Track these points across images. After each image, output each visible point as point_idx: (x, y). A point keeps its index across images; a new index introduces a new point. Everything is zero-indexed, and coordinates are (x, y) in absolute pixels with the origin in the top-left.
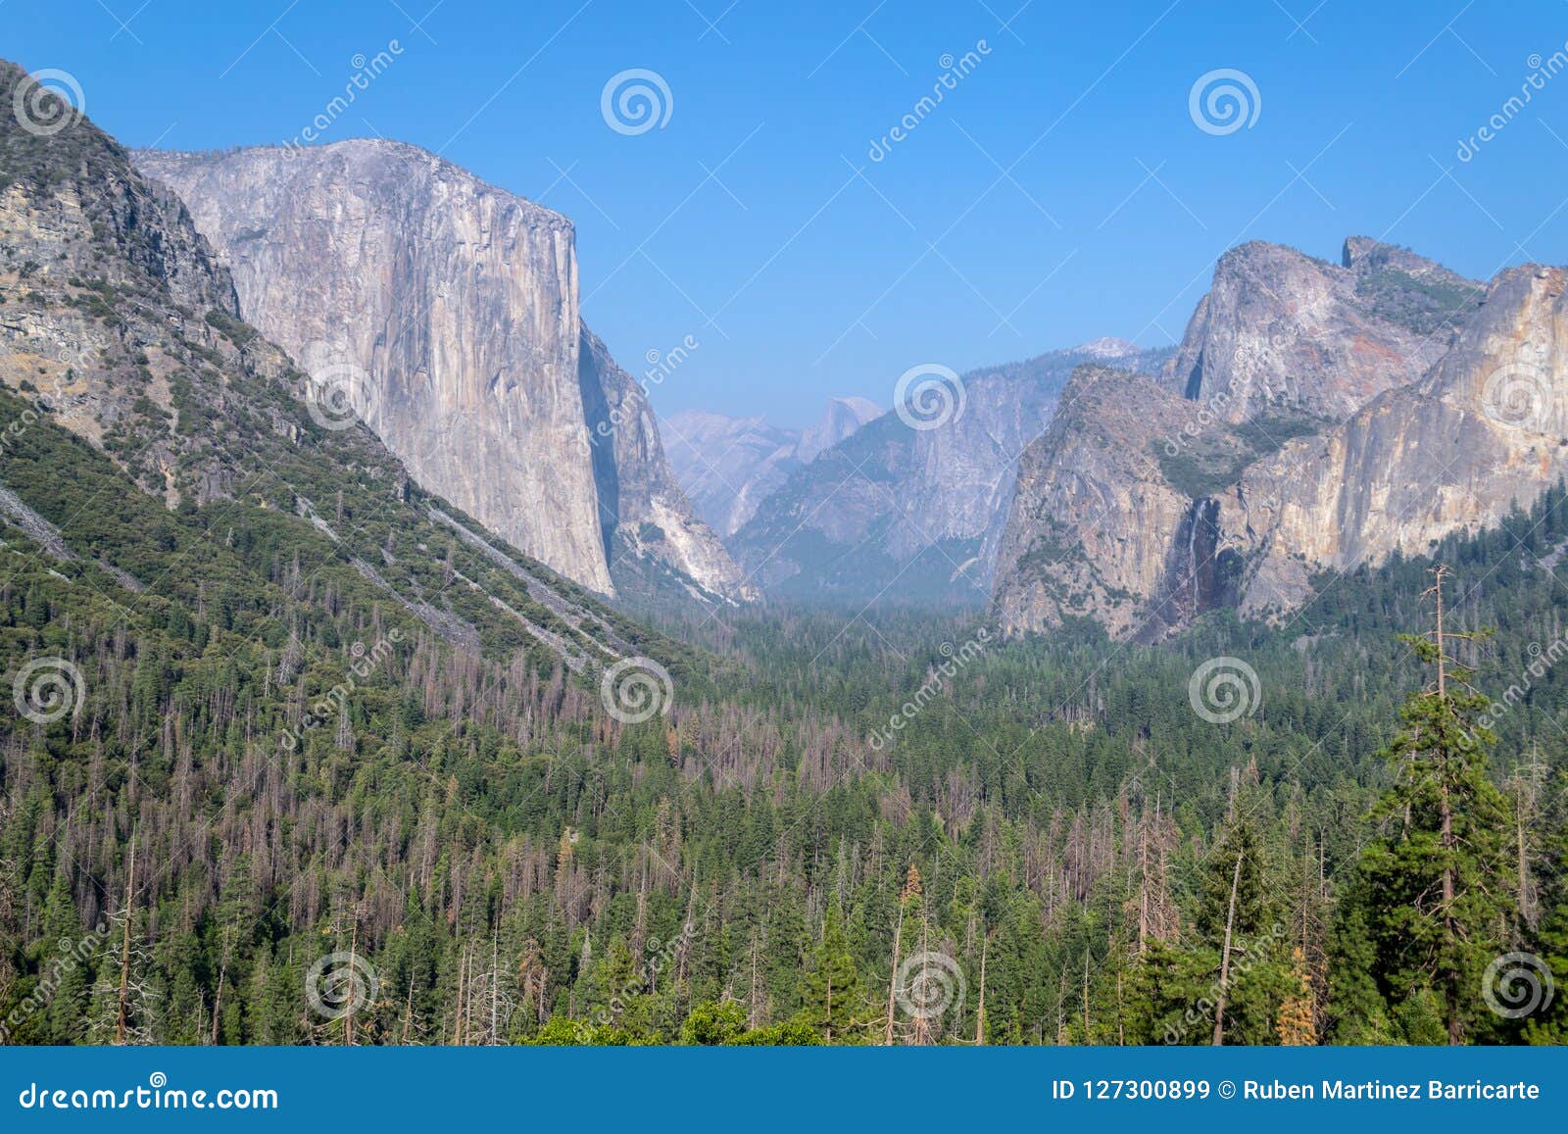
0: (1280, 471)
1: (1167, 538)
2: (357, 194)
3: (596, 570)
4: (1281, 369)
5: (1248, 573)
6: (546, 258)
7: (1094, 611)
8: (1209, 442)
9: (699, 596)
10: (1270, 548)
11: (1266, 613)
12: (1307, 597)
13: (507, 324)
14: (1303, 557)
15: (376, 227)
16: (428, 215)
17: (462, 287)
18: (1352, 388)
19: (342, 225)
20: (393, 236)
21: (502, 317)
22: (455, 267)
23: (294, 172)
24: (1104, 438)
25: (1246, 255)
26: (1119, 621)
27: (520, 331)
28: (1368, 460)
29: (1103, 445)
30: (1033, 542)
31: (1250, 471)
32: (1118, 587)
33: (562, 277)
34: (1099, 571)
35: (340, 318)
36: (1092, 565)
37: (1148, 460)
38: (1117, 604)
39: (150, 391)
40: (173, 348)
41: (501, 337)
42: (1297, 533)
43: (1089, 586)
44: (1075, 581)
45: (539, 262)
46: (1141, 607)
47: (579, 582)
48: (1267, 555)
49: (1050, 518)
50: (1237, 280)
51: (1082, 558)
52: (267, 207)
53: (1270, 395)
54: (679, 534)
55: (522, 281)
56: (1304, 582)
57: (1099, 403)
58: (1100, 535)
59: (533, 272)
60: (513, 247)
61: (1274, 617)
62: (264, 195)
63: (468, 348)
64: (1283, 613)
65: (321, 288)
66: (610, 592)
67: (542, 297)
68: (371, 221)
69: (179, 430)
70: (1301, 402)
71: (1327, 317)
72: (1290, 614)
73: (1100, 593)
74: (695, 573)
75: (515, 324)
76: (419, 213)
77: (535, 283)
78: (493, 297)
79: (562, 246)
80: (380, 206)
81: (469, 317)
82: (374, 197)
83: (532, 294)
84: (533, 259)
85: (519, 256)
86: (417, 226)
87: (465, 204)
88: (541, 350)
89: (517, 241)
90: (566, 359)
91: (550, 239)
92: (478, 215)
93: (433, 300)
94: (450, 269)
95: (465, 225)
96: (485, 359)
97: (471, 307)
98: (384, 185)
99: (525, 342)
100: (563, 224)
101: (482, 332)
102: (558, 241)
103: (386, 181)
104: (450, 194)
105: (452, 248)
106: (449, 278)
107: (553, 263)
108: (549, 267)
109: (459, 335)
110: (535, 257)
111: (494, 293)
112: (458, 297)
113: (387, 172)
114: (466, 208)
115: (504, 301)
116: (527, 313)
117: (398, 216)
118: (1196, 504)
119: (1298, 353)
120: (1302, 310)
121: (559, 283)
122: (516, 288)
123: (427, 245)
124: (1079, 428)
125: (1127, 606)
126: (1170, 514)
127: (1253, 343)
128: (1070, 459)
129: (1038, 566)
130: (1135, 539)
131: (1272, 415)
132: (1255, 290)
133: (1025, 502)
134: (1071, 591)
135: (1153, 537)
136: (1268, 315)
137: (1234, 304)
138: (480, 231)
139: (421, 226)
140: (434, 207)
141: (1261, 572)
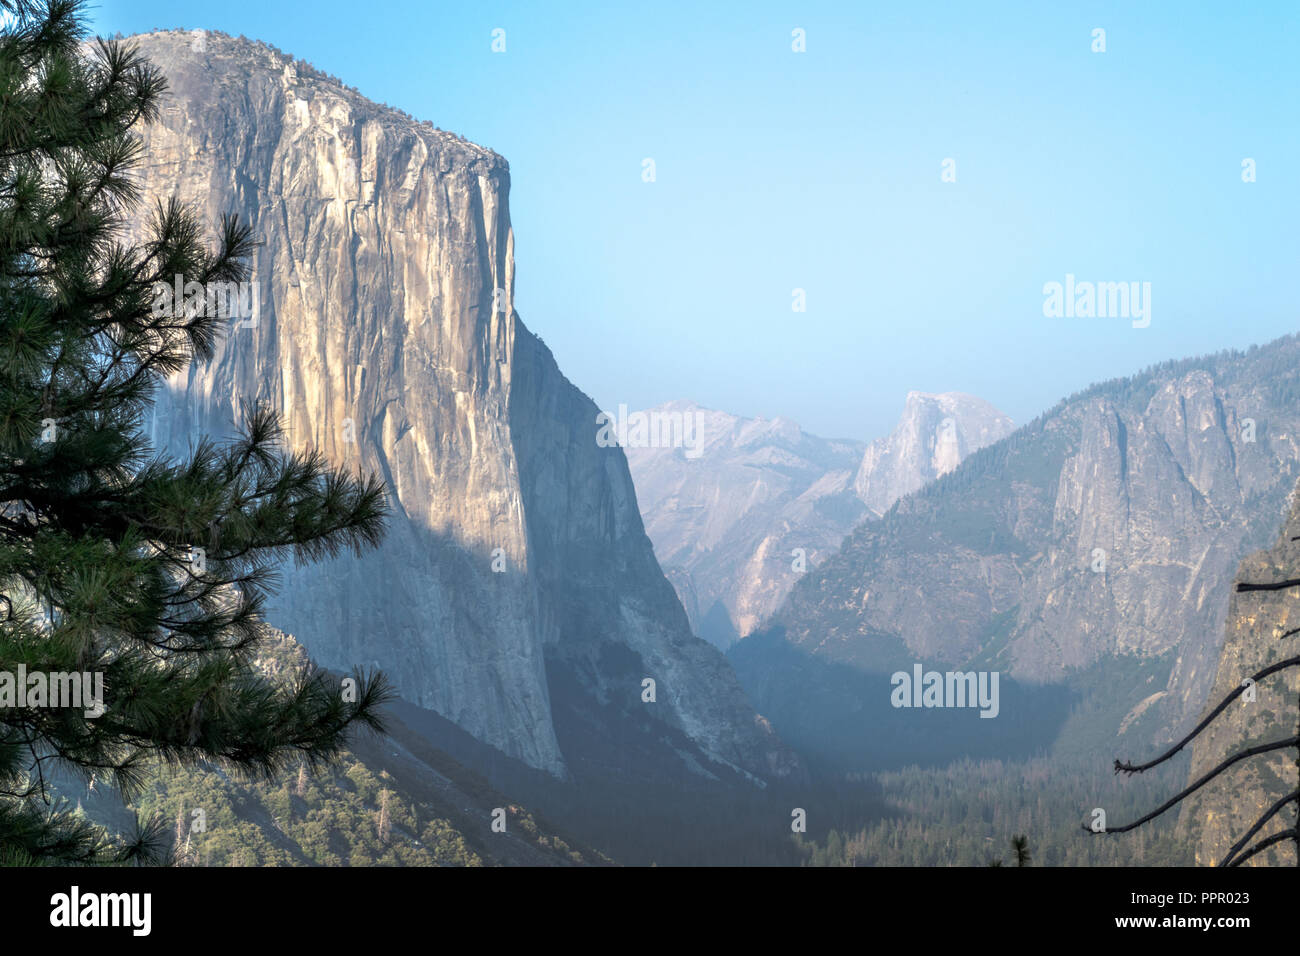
3: (536, 732)
6: (462, 219)
9: (699, 769)
13: (400, 328)
15: (197, 179)
16: (277, 155)
17: (329, 272)
20: (222, 191)
21: (392, 318)
22: (319, 238)
27: (420, 339)
30: (1252, 722)
33: (494, 269)
41: (388, 352)
45: (453, 226)
47: (508, 753)
54: (665, 662)
55: (424, 258)
59: (441, 245)
60: (410, 205)
63: (336, 369)
66: (557, 769)
68: (189, 170)
74: (693, 727)
75: (411, 329)
76: (264, 154)
77: (444, 261)
78: (378, 285)
79: (489, 203)
80: (205, 143)
81: (338, 319)
82: (194, 130)
83: (440, 280)
84: (442, 224)
85: (420, 220)
86: (261, 174)
87: (337, 136)
88: (452, 370)
89: (418, 196)
90: (492, 384)
91: (470, 190)
92: (358, 154)
93: (282, 292)
94: (311, 242)
95: (336, 172)
96: (363, 387)
97: (344, 302)
98: (211, 109)
99: (428, 358)
100: (491, 166)
101: (358, 343)
102: (483, 193)
103: (212, 104)
104: (313, 121)
105: (315, 208)
106: (308, 257)
107: (474, 231)
108: (468, 234)
109: (322, 349)
110: (446, 221)
111: (380, 278)
112: (323, 287)
113: (217, 88)
114: (338, 143)
115: (395, 292)
116: (430, 311)
117: (232, 159)
121: (483, 260)
122: (415, 270)
123: (276, 204)
129: (1260, 763)
133: (1242, 656)
138: (359, 182)
139: (267, 174)
140: (287, 143)
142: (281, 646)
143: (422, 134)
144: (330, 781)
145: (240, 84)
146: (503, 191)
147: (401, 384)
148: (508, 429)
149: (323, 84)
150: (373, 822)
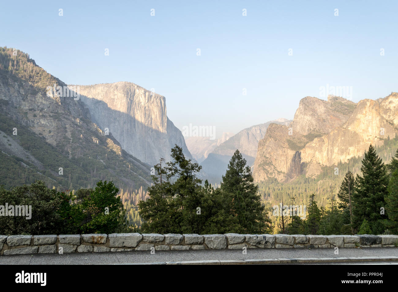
0: (314, 145)
1: (290, 160)
2: (120, 93)
4: (314, 123)
5: (308, 167)
6: (159, 105)
7: (275, 176)
8: (299, 139)
10: (312, 161)
11: (312, 176)
12: (321, 172)
13: (152, 119)
14: (320, 163)
15: (124, 100)
16: (135, 97)
17: (142, 112)
18: (330, 127)
19: (117, 99)
20: (127, 101)
21: (150, 117)
22: (140, 107)
23: (107, 89)
24: (276, 139)
25: (306, 99)
26: (280, 178)
27: (154, 120)
28: (333, 142)
29: (276, 141)
30: (261, 161)
31: (307, 145)
32: (280, 171)
34: (276, 167)
35: (116, 118)
36: (274, 166)
37: (285, 143)
38: (280, 174)
39: (67, 134)
40: (72, 125)
42: (318, 158)
43: (274, 171)
44: (271, 170)
45: (158, 105)
46: (285, 175)
48: (312, 163)
49: (265, 156)
50: (304, 105)
51: (272, 165)
52: (101, 96)
53: (312, 129)
56: (320, 169)
57: (275, 131)
58: (276, 160)
59: (157, 108)
60: (152, 103)
61: (314, 176)
62: (101, 94)
63: (143, 124)
65: (112, 112)
67: (159, 113)
69: (72, 142)
70: (319, 130)
71: (324, 112)
72: (317, 176)
73: (276, 172)
76: (133, 96)
77: (157, 110)
80: (125, 95)
81: (143, 118)
82: (123, 93)
83: (156, 112)
85: (154, 105)
87: (142, 94)
88: (159, 124)
89: (153, 102)
90: (164, 126)
91: (160, 101)
92: (145, 96)
93: (136, 114)
94: (139, 108)
95: (142, 99)
96: (147, 126)
97: (144, 115)
99: (155, 122)
100: (163, 98)
101: (146, 121)
102: (162, 101)
103: (126, 90)
104: (139, 92)
105: (140, 103)
106: (139, 110)
108: (160, 107)
109: (141, 121)
111: (149, 112)
113: (126, 88)
115: (151, 114)
116: (155, 116)
117: (128, 97)
118: (296, 153)
119: (318, 120)
120: (318, 110)
121: (162, 110)
122: (153, 111)
123: (135, 103)
124: (271, 137)
125: (282, 175)
126: (290, 155)
127: (308, 118)
128: (269, 143)
129: (263, 166)
130: (283, 160)
131: (312, 133)
132: (308, 107)
133: (260, 153)
134: (270, 172)
135: (287, 160)
136: (311, 112)
137: (303, 110)
138: (145, 100)
139: (133, 99)
140: (136, 95)
141: (311, 167)
143: (154, 94)
145: (129, 88)
146: (165, 101)
147: (152, 126)
149: (140, 88)
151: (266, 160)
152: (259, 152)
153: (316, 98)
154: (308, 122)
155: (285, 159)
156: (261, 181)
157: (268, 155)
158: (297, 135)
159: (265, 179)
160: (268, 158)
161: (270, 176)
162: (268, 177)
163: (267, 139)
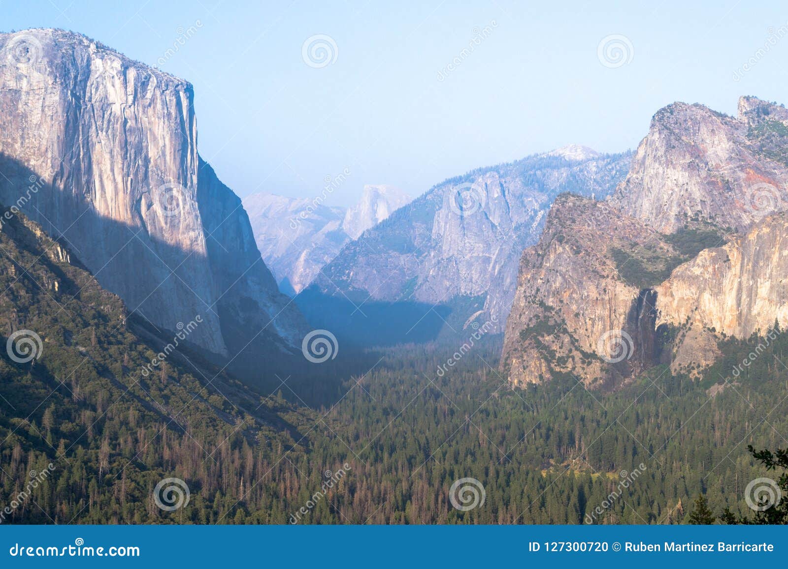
0: (697, 271)
1: (623, 316)
2: (39, 70)
3: (215, 337)
4: (697, 193)
5: (677, 341)
6: (173, 111)
7: (574, 368)
8: (650, 248)
10: (692, 324)
11: (690, 369)
12: (716, 357)
13: (147, 160)
14: (714, 330)
15: (53, 95)
16: (89, 84)
17: (114, 136)
19: (28, 93)
20: (64, 100)
21: (143, 155)
22: (109, 121)
24: (577, 247)
25: (672, 113)
26: (590, 375)
27: (156, 165)
28: (756, 264)
29: (577, 252)
30: (530, 320)
31: (678, 270)
32: (590, 351)
33: (188, 133)
34: (577, 341)
36: (571, 336)
37: (608, 262)
38: (589, 363)
41: (142, 171)
42: (711, 313)
43: (570, 351)
44: (561, 348)
45: (169, 114)
46: (605, 365)
47: (202, 346)
48: (690, 329)
49: (542, 304)
50: (666, 132)
51: (565, 331)
53: (690, 213)
54: (268, 305)
55: (157, 130)
56: (715, 347)
57: (574, 221)
58: (577, 315)
59: (164, 123)
60: (150, 105)
61: (695, 372)
63: (119, 179)
64: (701, 369)
66: (224, 353)
67: (171, 142)
68: (49, 91)
70: (711, 218)
71: (727, 156)
72: (706, 369)
73: (577, 355)
74: (282, 333)
75: (152, 161)
76: (83, 83)
77: (166, 129)
78: (136, 141)
79: (185, 103)
80: (56, 79)
81: (119, 157)
82: (51, 73)
83: (164, 138)
84: (164, 113)
85: (154, 111)
86: (82, 92)
87: (116, 76)
88: (171, 178)
89: (153, 100)
90: (189, 184)
91: (176, 98)
92: (125, 82)
93: (93, 145)
94: (105, 122)
95: (115, 90)
96: (131, 187)
97: (121, 149)
98: (58, 64)
99: (160, 173)
100: (185, 87)
101: (129, 166)
102: (182, 99)
103: (58, 61)
104: (105, 68)
105: (107, 107)
106: (104, 130)
107: (178, 115)
108: (176, 118)
109: (112, 170)
110: (166, 112)
111: (137, 139)
112: (112, 143)
113: (60, 54)
114: (116, 78)
115: (144, 144)
116: (160, 152)
117: (68, 86)
118: (642, 293)
119: (708, 183)
120: (710, 151)
121: (183, 129)
122: (153, 134)
123: (89, 106)
124: (560, 240)
125: (596, 365)
126: (624, 301)
127: (677, 176)
128: (555, 261)
129: (535, 337)
130: (601, 318)
131: (692, 227)
132: (679, 139)
133: (525, 292)
134: (558, 355)
135: (613, 315)
136: (688, 156)
137: (664, 149)
138: (126, 94)
139: (85, 93)
140: (93, 78)
141: (687, 340)
142: (112, 299)
143: (154, 73)
144: (139, 359)
145: (71, 52)
146: (191, 98)
147: (148, 185)
148: (197, 203)
149: (108, 52)
150: (159, 376)
151: (545, 317)
152: (523, 289)
153: (702, 107)
154: (676, 189)
155: (607, 313)
156: (530, 384)
157: (551, 299)
158: (645, 234)
159: (541, 377)
160: (551, 308)
161: (557, 369)
162: (551, 370)
163: (548, 247)
